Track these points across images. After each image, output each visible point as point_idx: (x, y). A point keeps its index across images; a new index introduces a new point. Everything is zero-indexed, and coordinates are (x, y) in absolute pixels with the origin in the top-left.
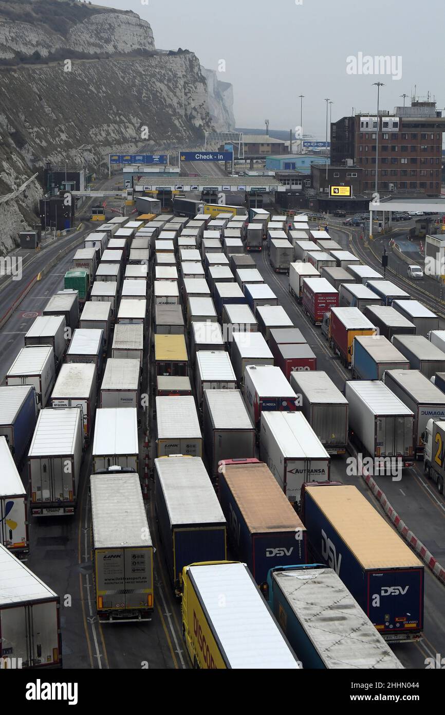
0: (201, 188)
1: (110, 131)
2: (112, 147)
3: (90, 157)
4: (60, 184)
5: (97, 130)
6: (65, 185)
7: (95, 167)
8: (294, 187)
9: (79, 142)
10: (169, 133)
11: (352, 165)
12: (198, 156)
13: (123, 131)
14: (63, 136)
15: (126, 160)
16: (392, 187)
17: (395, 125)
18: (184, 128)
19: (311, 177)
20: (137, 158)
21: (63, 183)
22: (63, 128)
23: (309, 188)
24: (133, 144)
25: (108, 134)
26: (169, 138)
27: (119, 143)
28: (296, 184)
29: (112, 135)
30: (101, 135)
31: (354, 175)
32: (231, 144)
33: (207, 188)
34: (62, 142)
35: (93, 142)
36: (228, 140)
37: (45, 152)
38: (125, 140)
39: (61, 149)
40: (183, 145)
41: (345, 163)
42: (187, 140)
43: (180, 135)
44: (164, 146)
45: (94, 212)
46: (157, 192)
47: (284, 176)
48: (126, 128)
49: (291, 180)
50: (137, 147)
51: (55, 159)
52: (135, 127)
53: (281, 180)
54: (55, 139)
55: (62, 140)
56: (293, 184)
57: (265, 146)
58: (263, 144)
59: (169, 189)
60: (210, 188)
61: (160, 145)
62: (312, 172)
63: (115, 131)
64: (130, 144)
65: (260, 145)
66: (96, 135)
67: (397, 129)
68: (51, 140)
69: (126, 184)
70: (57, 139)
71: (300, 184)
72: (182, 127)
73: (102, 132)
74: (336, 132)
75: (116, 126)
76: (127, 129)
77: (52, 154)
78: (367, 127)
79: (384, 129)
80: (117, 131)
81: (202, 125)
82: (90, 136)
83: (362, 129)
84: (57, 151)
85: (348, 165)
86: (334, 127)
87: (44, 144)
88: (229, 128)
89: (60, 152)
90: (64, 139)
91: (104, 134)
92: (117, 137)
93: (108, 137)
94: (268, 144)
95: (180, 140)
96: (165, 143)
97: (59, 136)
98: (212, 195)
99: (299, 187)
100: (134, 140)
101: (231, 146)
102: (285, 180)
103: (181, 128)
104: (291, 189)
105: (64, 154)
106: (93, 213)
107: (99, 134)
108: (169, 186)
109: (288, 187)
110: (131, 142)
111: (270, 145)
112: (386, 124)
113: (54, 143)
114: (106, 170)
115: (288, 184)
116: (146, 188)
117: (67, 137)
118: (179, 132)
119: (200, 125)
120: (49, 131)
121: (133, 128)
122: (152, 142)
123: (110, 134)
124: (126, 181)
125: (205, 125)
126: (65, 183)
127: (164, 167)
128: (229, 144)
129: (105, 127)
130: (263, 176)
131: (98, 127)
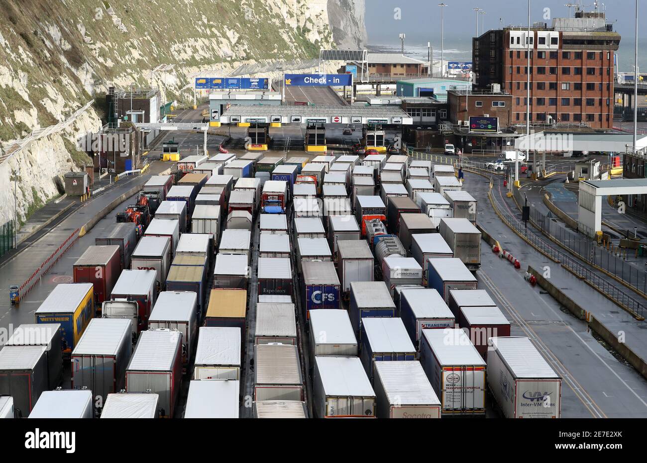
0: (303, 120)
1: (198, 48)
2: (199, 68)
3: (171, 80)
4: (124, 115)
5: (181, 46)
6: (129, 116)
7: (177, 93)
8: (426, 119)
9: (156, 61)
10: (276, 51)
11: (499, 91)
12: (307, 80)
13: (216, 47)
14: (136, 54)
15: (217, 85)
16: (550, 119)
17: (554, 41)
18: (296, 44)
19: (447, 107)
20: (230, 82)
21: (128, 113)
22: (136, 43)
23: (445, 120)
24: (228, 64)
25: (195, 50)
26: (274, 56)
27: (208, 62)
28: (429, 115)
29: (201, 52)
30: (186, 52)
31: (503, 104)
32: (354, 65)
33: (312, 120)
34: (133, 62)
35: (174, 61)
36: (353, 59)
37: (110, 73)
38: (218, 59)
39: (132, 71)
40: (293, 65)
41: (490, 89)
42: (298, 60)
43: (289, 53)
44: (268, 66)
45: (166, 150)
46: (249, 125)
47: (412, 105)
48: (218, 43)
49: (421, 110)
50: (233, 67)
51: (123, 83)
52: (230, 42)
53: (409, 110)
54: (124, 57)
55: (134, 58)
56: (424, 115)
57: (398, 67)
58: (395, 65)
59: (264, 121)
60: (316, 120)
61: (263, 66)
62: (449, 99)
63: (205, 47)
64: (223, 64)
65: (392, 67)
66: (179, 52)
67: (556, 47)
68: (119, 59)
69: (213, 115)
70: (127, 57)
71: (433, 115)
72: (293, 43)
73: (187, 49)
74: (479, 49)
75: (207, 42)
76: (221, 45)
77: (120, 76)
78: (518, 42)
79: (540, 46)
80: (207, 47)
81: (319, 40)
82: (172, 55)
83: (511, 46)
84: (126, 72)
85: (495, 91)
86: (477, 43)
87: (110, 64)
88: (359, 45)
89: (131, 74)
90: (136, 58)
91: (189, 51)
92: (207, 56)
93: (195, 55)
94: (402, 65)
95: (290, 59)
96: (269, 63)
97: (130, 53)
98: (318, 128)
99: (432, 119)
100: (229, 59)
101: (355, 68)
102: (414, 110)
103: (291, 44)
104: (421, 122)
105: (136, 76)
106: (164, 152)
107: (182, 51)
108: (263, 118)
109: (418, 119)
110: (225, 61)
111: (405, 67)
112: (542, 41)
113: (123, 62)
114: (191, 98)
115: (418, 115)
116: (233, 120)
117: (140, 55)
118: (288, 48)
119: (317, 41)
120: (116, 47)
121: (229, 44)
122: (252, 62)
123: (198, 51)
124: (213, 111)
125: (323, 40)
126: (130, 113)
127: (262, 93)
128: (352, 64)
129: (191, 41)
130: (389, 105)
131: (182, 42)
